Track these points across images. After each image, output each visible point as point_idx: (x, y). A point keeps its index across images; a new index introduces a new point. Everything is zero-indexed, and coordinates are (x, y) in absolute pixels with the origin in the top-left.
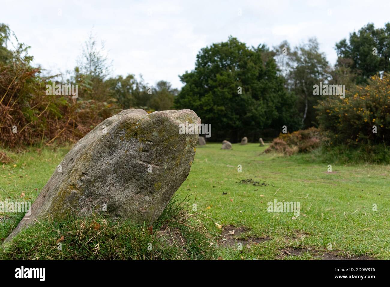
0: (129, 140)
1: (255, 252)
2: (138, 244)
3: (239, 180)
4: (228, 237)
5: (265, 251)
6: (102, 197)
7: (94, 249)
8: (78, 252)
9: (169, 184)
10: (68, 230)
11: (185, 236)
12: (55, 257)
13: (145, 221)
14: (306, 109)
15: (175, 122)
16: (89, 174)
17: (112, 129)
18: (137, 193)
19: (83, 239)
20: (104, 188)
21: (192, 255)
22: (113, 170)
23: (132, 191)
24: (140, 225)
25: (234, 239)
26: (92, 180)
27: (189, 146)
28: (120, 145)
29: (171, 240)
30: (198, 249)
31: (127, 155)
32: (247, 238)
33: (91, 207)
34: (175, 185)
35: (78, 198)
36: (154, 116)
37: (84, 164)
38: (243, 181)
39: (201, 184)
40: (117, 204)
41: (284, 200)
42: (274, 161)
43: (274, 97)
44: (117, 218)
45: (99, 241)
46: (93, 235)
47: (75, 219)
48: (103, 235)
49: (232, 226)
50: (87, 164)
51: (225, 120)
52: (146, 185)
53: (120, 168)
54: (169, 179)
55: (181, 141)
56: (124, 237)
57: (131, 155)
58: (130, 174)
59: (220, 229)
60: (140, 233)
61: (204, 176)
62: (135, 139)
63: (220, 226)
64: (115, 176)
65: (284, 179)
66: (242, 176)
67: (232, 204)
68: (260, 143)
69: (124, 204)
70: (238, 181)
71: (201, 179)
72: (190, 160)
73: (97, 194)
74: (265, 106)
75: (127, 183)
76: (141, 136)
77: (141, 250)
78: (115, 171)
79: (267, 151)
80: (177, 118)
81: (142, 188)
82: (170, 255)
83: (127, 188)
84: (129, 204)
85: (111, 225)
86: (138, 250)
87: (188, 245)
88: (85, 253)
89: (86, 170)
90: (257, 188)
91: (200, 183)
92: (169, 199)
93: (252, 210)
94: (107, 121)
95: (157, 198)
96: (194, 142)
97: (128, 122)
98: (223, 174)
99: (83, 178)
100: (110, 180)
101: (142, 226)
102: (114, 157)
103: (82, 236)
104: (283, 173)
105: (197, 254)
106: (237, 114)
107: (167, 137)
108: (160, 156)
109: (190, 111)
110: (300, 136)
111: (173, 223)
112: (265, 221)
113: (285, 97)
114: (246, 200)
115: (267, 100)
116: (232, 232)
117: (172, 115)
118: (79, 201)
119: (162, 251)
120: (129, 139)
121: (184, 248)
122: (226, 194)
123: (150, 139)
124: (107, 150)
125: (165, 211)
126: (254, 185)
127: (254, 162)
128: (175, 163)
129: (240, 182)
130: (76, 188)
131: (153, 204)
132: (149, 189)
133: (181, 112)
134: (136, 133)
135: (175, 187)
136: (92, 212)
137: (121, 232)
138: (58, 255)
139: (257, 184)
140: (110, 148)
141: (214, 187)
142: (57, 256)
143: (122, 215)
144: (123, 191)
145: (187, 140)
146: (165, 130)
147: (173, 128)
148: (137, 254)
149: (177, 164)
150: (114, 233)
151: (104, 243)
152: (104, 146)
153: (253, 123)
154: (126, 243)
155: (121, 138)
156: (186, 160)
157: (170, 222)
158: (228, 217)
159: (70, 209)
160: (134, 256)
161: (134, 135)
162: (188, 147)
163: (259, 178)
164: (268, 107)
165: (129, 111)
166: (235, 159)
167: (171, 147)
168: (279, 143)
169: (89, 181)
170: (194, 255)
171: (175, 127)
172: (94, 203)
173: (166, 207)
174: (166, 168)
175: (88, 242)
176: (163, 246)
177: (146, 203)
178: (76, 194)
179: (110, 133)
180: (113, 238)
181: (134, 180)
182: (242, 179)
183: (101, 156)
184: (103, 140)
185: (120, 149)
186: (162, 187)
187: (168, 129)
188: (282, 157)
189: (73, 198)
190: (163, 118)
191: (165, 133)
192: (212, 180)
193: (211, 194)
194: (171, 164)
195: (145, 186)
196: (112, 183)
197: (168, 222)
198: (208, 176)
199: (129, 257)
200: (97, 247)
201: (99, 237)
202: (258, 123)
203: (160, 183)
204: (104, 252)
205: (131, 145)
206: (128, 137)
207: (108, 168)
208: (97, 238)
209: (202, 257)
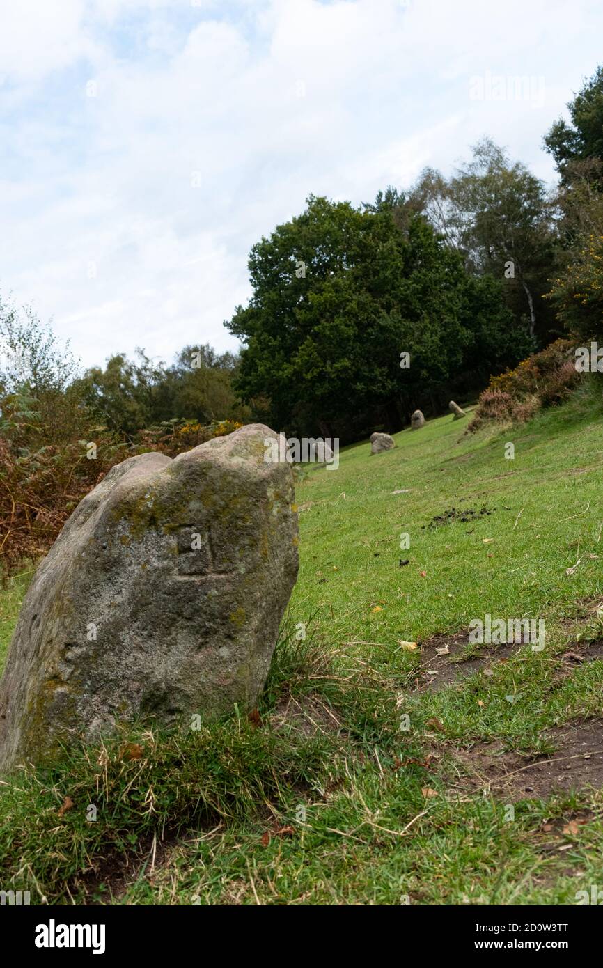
0: (143, 538)
1: (506, 678)
2: (237, 761)
3: (427, 519)
4: (438, 665)
5: (527, 671)
6: (125, 682)
7: (144, 804)
8: (113, 821)
9: (263, 604)
10: (75, 781)
11: (336, 704)
12: (66, 849)
13: (236, 704)
14: (530, 302)
15: (230, 465)
16: (79, 642)
17: (98, 527)
18: (200, 648)
19: (114, 790)
20: (123, 662)
21: (365, 741)
22: (130, 616)
23: (186, 648)
24: (228, 717)
25: (452, 664)
26: (91, 653)
27: (279, 505)
28: (127, 556)
29: (308, 723)
30: (374, 724)
31: (149, 573)
32: (481, 653)
33: (110, 712)
34: (278, 601)
35: (74, 703)
36: (179, 467)
37: (63, 624)
38: (437, 519)
39: (347, 558)
40: (163, 686)
41: (538, 533)
42: (495, 445)
43: (450, 300)
44: (174, 717)
45: (151, 783)
46: (132, 773)
47: (82, 751)
48: (154, 765)
49: (438, 635)
50: (67, 621)
51: (359, 386)
52: (211, 624)
53: (142, 605)
54: (258, 594)
55: (257, 501)
56: (201, 754)
57: (157, 569)
58: (170, 612)
59: (415, 652)
60: (233, 733)
61: (347, 537)
62: (153, 531)
63: (412, 645)
64: (138, 628)
65: (525, 484)
66: (431, 510)
67: (426, 584)
68: (454, 411)
69: (179, 680)
70: (426, 523)
71: (343, 546)
72: (290, 536)
73: (111, 681)
74: (437, 326)
75: (170, 634)
76: (165, 520)
77: (249, 771)
78: (135, 616)
79: (474, 427)
80: (232, 455)
81: (206, 633)
82: (316, 760)
83: (173, 644)
84: (189, 677)
85: (164, 737)
86: (243, 773)
87: (350, 721)
88: (129, 819)
89: (71, 636)
90: (472, 526)
91: (344, 556)
92: (274, 636)
93: (473, 582)
94: (86, 502)
95: (246, 645)
96: (287, 494)
97: (127, 499)
98: (389, 518)
99: (69, 655)
100: (131, 639)
101: (234, 715)
102: (122, 587)
103: (109, 784)
104: (520, 470)
105: (375, 736)
106: (381, 365)
107: (222, 503)
108: (221, 550)
109: (256, 428)
110: (536, 368)
111: (300, 684)
112: (509, 599)
113: (475, 293)
114: (455, 564)
115: (437, 312)
116: (444, 650)
117: (219, 450)
118: (77, 708)
119: (295, 756)
120: (141, 535)
121: (341, 731)
122: (407, 563)
123: (187, 522)
124: (102, 576)
125: (273, 664)
126: (464, 520)
127: (452, 462)
128: (260, 555)
129: (431, 524)
130: (62, 683)
131: (241, 659)
132: (222, 630)
133: (237, 437)
134: (151, 519)
135: (279, 605)
136: (114, 723)
137: (193, 746)
138: (72, 843)
139: (469, 516)
140: (107, 571)
141: (376, 555)
142: (69, 847)
143: (181, 708)
144: (166, 654)
145: (268, 494)
146: (213, 490)
147: (230, 478)
148: (243, 782)
149: (266, 554)
150: (178, 753)
151: (162, 782)
152: (92, 568)
153: (424, 373)
154: (209, 766)
155: (123, 540)
156: (283, 538)
157: (294, 684)
158: (424, 619)
159: (64, 733)
160: (237, 788)
161: (150, 524)
162: (277, 509)
163: (471, 500)
164: (445, 326)
165: (127, 465)
166: (408, 469)
167: (240, 523)
168: (493, 401)
169: (85, 658)
170: (368, 740)
171: (234, 477)
172: (113, 700)
173: (275, 656)
174: (242, 572)
175: (127, 792)
176: (295, 742)
177: (225, 662)
178: (64, 695)
179: (96, 537)
180: (178, 764)
181: (181, 622)
182: (435, 515)
183: (93, 594)
184: (86, 558)
185: (129, 565)
186: (248, 617)
187: (218, 485)
188: (510, 430)
189: (64, 707)
190: (199, 465)
191: (215, 497)
192: (368, 541)
193: (374, 576)
194: (253, 559)
195: (211, 628)
196: (137, 645)
197: (288, 685)
198: (355, 534)
199: (228, 794)
200: (150, 797)
201: (147, 773)
202: (435, 371)
203: (241, 610)
204: (168, 801)
205: (149, 548)
206: (137, 533)
207: (117, 614)
208: (143, 777)
209: (387, 737)
